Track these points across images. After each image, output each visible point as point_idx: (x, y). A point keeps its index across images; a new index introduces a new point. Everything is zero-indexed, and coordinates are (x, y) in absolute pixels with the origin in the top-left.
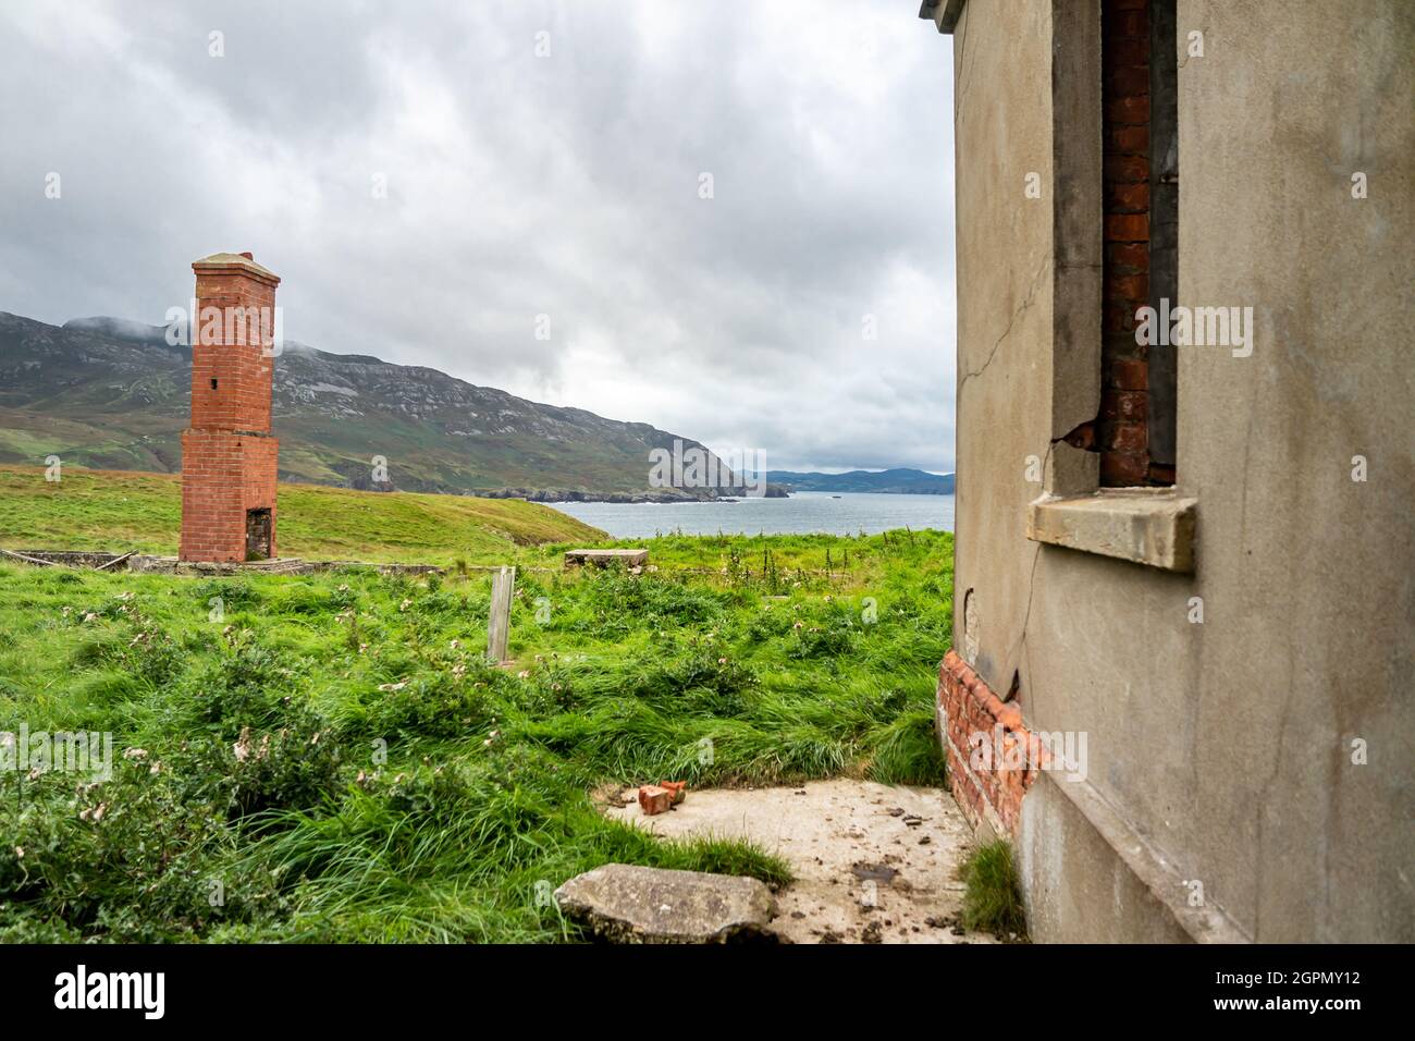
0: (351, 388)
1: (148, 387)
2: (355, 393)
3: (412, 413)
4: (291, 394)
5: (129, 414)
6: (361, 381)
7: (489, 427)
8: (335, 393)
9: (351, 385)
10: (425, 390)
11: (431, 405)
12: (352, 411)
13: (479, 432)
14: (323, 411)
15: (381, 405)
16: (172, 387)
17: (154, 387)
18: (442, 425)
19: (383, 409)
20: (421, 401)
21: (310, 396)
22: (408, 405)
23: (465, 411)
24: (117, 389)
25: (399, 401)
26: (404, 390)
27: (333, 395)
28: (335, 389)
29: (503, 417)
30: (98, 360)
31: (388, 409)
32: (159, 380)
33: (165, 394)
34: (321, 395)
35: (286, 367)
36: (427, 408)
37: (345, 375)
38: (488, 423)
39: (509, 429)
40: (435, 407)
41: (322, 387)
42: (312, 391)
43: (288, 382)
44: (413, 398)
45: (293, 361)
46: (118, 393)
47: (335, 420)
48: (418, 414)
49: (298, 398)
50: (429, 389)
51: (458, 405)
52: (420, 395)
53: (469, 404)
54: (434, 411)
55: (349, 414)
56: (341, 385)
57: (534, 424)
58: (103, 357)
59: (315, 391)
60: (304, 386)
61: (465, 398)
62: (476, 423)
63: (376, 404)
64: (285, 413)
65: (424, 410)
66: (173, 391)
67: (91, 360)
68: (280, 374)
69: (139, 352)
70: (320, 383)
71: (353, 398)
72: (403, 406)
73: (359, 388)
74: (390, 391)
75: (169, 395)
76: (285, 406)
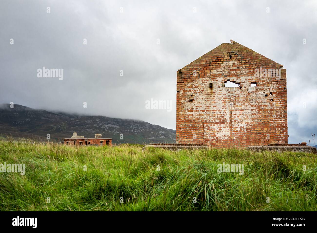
0: (117, 125)
1: (60, 126)
2: (118, 127)
3: (135, 132)
4: (101, 128)
5: (56, 134)
6: (120, 123)
7: (157, 136)
8: (113, 127)
9: (117, 124)
10: (138, 126)
11: (140, 130)
12: (118, 132)
13: (154, 138)
14: (110, 132)
15: (126, 130)
16: (67, 126)
17: (62, 126)
18: (143, 136)
19: (127, 131)
20: (137, 129)
21: (106, 128)
22: (134, 130)
23: (150, 132)
24: (52, 126)
25: (131, 129)
26: (132, 126)
27: (113, 128)
29: (161, 133)
30: (45, 118)
31: (128, 132)
32: (63, 124)
33: (65, 128)
34: (109, 128)
35: (99, 120)
36: (139, 131)
37: (115, 122)
38: (157, 135)
39: (163, 137)
40: (142, 131)
41: (109, 125)
42: (107, 127)
43: (100, 124)
44: (135, 128)
45: (101, 118)
46: (52, 128)
47: (114, 135)
48: (137, 133)
49: (103, 129)
50: (139, 125)
51: (148, 130)
52: (137, 127)
53: (151, 130)
54: (141, 132)
55: (117, 133)
56: (114, 125)
57: (170, 135)
58: (47, 117)
59: (108, 127)
60: (104, 125)
61: (150, 128)
62: (153, 135)
63: (125, 131)
65: (138, 131)
66: (67, 127)
67: (44, 118)
68: (97, 122)
69: (57, 116)
70: (109, 124)
71: (118, 128)
72: (132, 131)
73: (120, 126)
74: (128, 126)
75: (67, 128)
76: (100, 131)
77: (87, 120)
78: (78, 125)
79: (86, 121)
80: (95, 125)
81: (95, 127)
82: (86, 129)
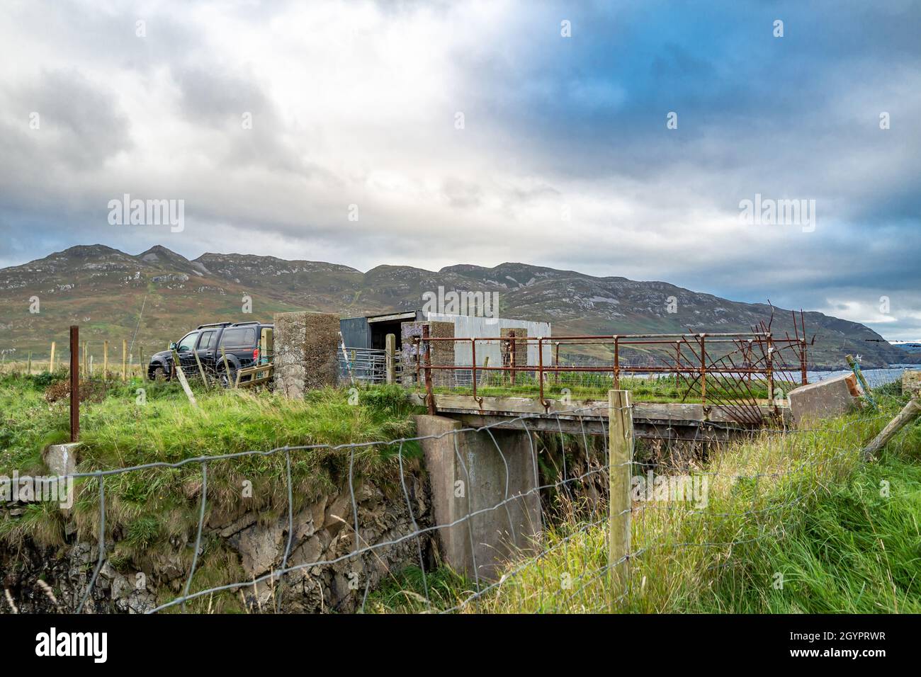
0: (613, 298)
2: (617, 301)
3: (656, 313)
4: (579, 305)
6: (620, 294)
8: (605, 303)
9: (614, 296)
10: (663, 297)
12: (618, 314)
14: (600, 315)
15: (635, 309)
16: (505, 305)
18: (677, 320)
19: (637, 311)
20: (661, 304)
21: (591, 305)
22: (653, 308)
23: (691, 310)
25: (646, 305)
27: (605, 305)
28: (604, 300)
29: (717, 313)
31: (640, 312)
34: (597, 304)
35: (573, 287)
37: (609, 290)
39: (723, 321)
41: (597, 299)
42: (591, 302)
43: (575, 297)
44: (656, 303)
48: (660, 313)
49: (584, 307)
51: (686, 306)
53: (693, 305)
55: (617, 316)
56: (607, 297)
57: (740, 316)
59: (593, 302)
60: (586, 299)
61: (690, 301)
62: (700, 318)
63: (632, 308)
64: (577, 317)
65: (663, 310)
66: (506, 307)
68: (570, 292)
70: (595, 297)
71: (617, 305)
72: (649, 309)
73: (619, 297)
74: (639, 299)
75: (504, 309)
76: (577, 313)
77: (546, 290)
78: (528, 302)
79: (545, 292)
80: (564, 300)
81: (567, 305)
82: (546, 309)
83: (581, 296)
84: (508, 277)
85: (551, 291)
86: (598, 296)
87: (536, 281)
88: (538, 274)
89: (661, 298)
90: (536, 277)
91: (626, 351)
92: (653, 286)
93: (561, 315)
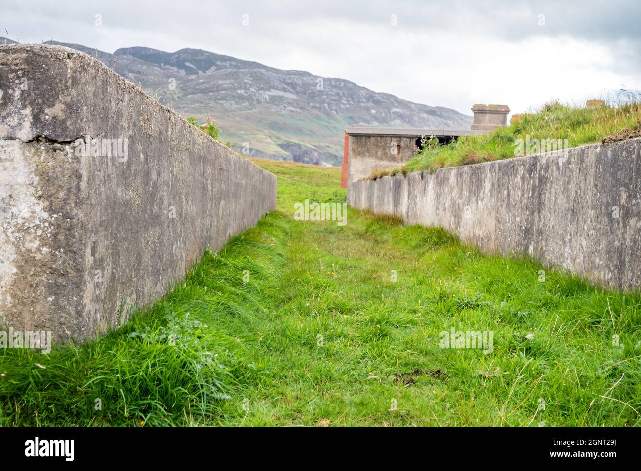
0: (291, 92)
1: (165, 92)
2: (294, 96)
3: (331, 110)
4: (254, 97)
6: (299, 87)
8: (282, 96)
9: (292, 90)
10: (341, 94)
12: (292, 109)
14: (274, 109)
15: (311, 105)
16: (179, 92)
18: (352, 118)
19: (313, 107)
20: (338, 102)
21: (266, 98)
22: (329, 105)
23: (367, 109)
25: (323, 102)
26: (327, 94)
27: (280, 98)
28: (281, 93)
31: (316, 107)
34: (273, 98)
35: (251, 79)
36: (342, 106)
37: (288, 84)
41: (274, 92)
42: (267, 95)
43: (251, 89)
44: (333, 100)
47: (282, 115)
49: (258, 100)
52: (337, 97)
54: (347, 109)
55: (290, 111)
56: (284, 90)
59: (269, 96)
60: (262, 91)
64: (250, 110)
65: (339, 108)
66: (180, 95)
68: (246, 83)
70: (272, 90)
71: (293, 99)
72: (326, 105)
73: (297, 92)
75: (178, 97)
76: (250, 105)
77: (223, 79)
78: (203, 91)
79: (220, 82)
80: (239, 91)
81: (241, 97)
82: (220, 99)
83: (257, 88)
84: (187, 64)
85: (228, 82)
86: (275, 89)
87: (217, 70)
88: (219, 63)
89: (339, 95)
90: (217, 65)
91: (292, 145)
92: (333, 83)
93: (234, 106)
